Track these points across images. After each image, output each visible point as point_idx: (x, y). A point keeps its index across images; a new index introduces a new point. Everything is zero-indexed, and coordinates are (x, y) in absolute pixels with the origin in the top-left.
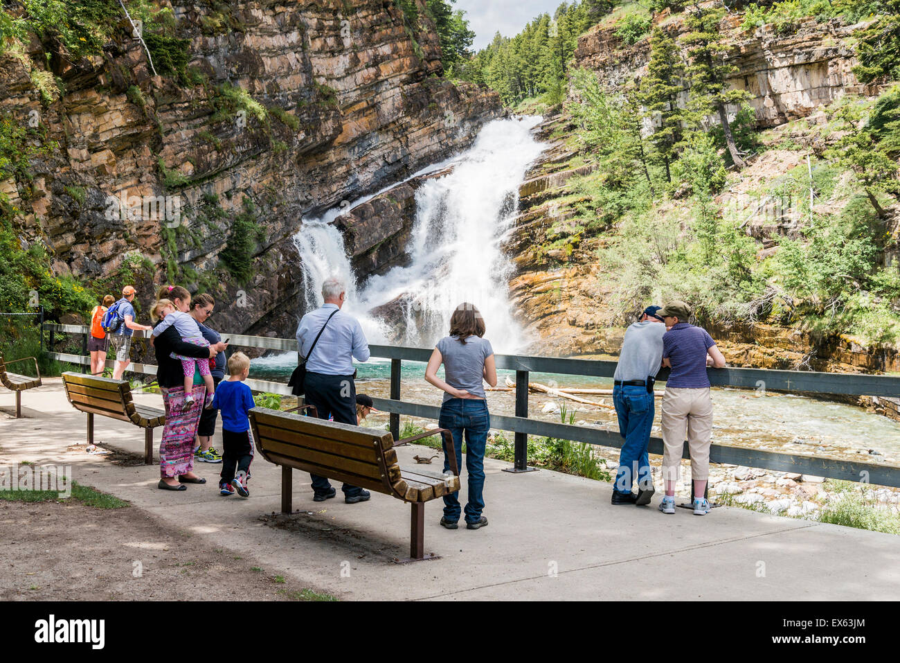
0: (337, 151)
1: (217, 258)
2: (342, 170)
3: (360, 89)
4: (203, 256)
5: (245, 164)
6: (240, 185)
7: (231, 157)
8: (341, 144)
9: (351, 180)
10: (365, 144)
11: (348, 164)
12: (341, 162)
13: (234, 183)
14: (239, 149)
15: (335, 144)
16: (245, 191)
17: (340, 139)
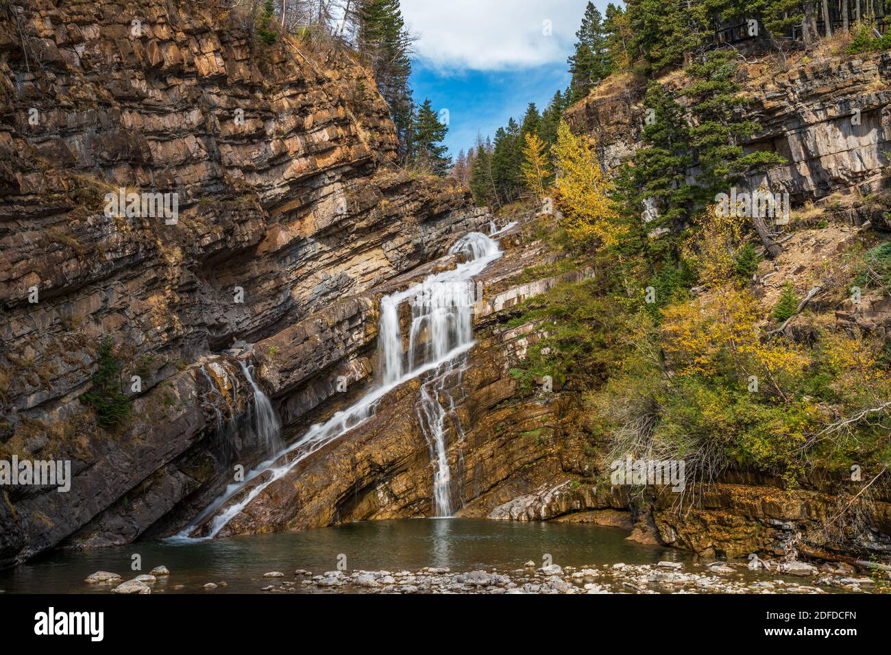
0: (263, 262)
1: (77, 402)
2: (269, 285)
3: (290, 184)
4: (57, 399)
5: (121, 276)
6: (114, 303)
7: (99, 266)
8: (266, 253)
9: (282, 298)
10: (301, 253)
11: (277, 277)
12: (266, 277)
13: (106, 301)
14: (109, 257)
15: (259, 253)
16: (121, 311)
17: (264, 246)
